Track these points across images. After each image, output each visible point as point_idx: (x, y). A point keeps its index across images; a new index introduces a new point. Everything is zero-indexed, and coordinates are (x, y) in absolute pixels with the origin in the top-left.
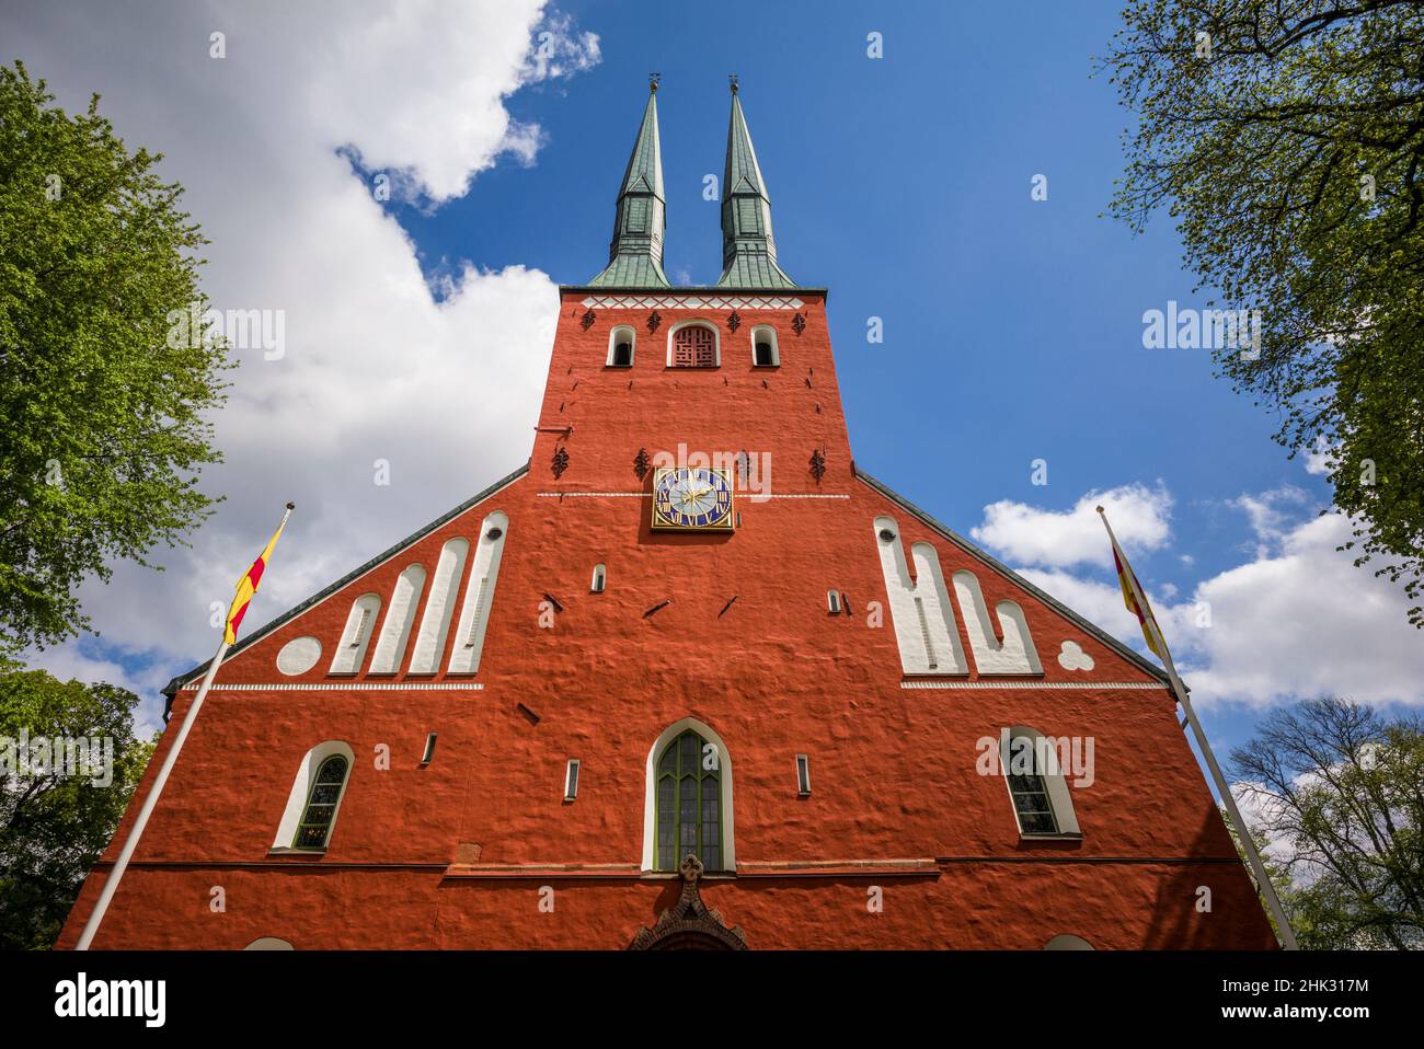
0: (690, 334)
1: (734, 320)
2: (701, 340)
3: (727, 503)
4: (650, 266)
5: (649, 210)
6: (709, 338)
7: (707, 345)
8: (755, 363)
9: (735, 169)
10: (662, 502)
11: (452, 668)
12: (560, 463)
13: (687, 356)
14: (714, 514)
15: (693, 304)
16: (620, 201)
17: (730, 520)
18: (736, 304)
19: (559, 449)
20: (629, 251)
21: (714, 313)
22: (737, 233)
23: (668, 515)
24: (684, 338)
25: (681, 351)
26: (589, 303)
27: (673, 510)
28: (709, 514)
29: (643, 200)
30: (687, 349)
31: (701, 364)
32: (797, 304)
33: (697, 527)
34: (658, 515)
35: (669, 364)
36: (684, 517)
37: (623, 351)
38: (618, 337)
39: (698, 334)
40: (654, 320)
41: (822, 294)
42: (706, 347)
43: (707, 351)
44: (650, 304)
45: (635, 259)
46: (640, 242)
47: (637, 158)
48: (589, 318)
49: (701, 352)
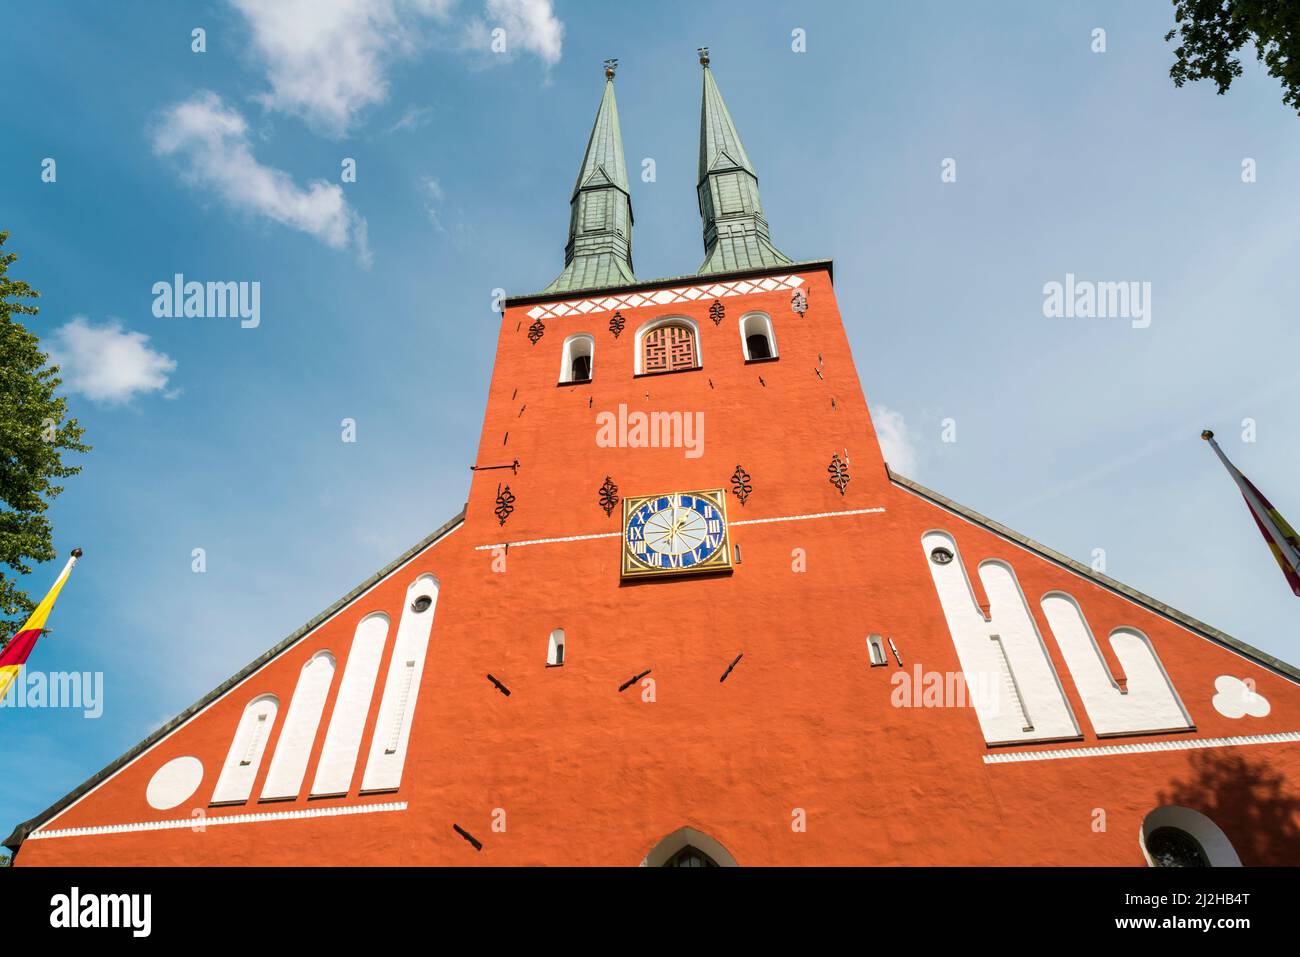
0: (663, 334)
1: (717, 310)
2: (677, 339)
3: (720, 534)
4: (613, 265)
5: (610, 204)
6: (688, 336)
7: (685, 345)
8: (747, 358)
9: (711, 146)
10: (634, 541)
11: (368, 784)
12: (505, 505)
13: (660, 360)
14: (704, 550)
15: (664, 297)
16: (575, 200)
17: (726, 557)
18: (718, 290)
19: (503, 490)
20: (587, 253)
21: (691, 305)
22: (718, 214)
23: (643, 556)
24: (656, 340)
25: (653, 356)
26: (536, 312)
27: (650, 551)
28: (697, 550)
29: (602, 193)
30: (660, 353)
31: (679, 368)
32: (795, 281)
33: (683, 568)
34: (630, 559)
35: (638, 372)
36: (665, 558)
37: (581, 365)
38: (574, 347)
39: (673, 333)
40: (617, 322)
41: (828, 266)
42: (685, 348)
43: (685, 351)
44: (611, 303)
45: (595, 260)
46: (600, 240)
47: (593, 150)
48: (537, 329)
49: (678, 354)
